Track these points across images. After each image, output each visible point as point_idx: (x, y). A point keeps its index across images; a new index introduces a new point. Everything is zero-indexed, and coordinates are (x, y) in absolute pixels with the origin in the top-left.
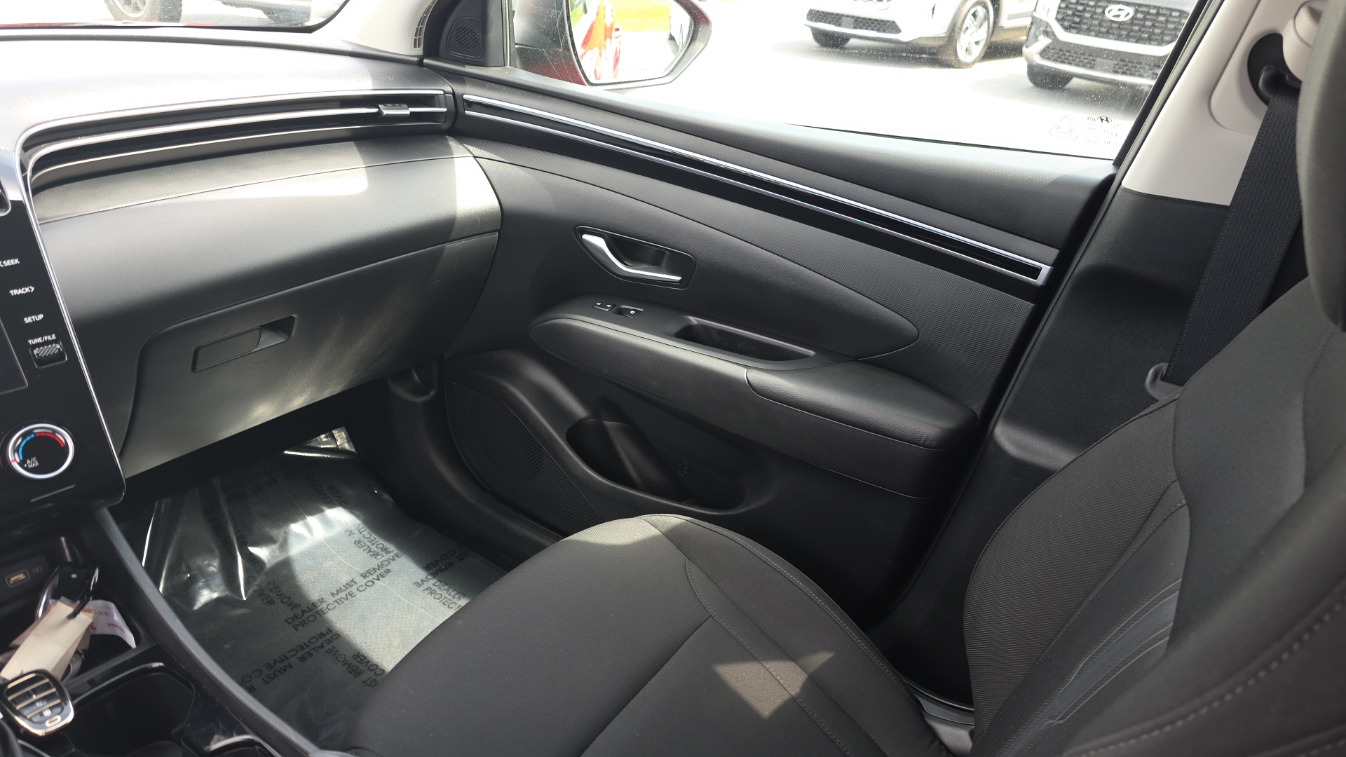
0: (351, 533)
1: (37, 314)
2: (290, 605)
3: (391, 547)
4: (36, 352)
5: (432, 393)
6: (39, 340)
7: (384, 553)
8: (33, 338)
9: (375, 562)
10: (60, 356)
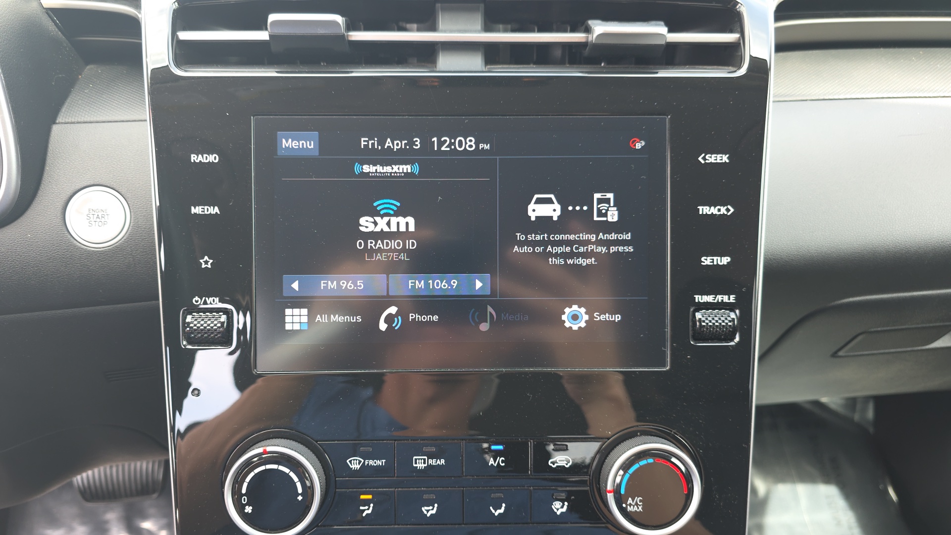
1: (722, 255)
4: (698, 315)
6: (709, 299)
8: (702, 294)
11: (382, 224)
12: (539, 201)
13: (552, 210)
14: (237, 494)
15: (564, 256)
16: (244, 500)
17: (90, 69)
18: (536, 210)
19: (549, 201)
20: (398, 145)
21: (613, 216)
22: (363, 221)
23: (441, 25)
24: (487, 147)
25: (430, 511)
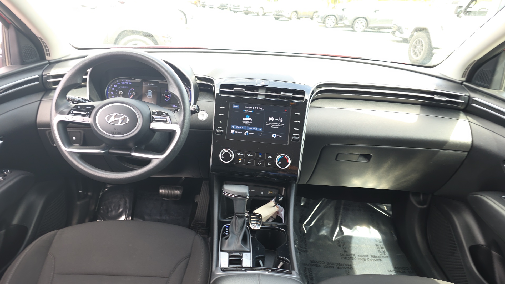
0: (376, 241)
1: (298, 128)
2: (344, 250)
3: (387, 253)
4: (293, 137)
5: (425, 206)
6: (295, 135)
7: (383, 253)
9: (379, 255)
10: (298, 140)
11: (247, 119)
12: (271, 118)
13: (273, 119)
14: (221, 155)
15: (274, 126)
16: (222, 156)
17: (200, 92)
18: (270, 119)
19: (272, 118)
20: (250, 108)
21: (282, 121)
22: (244, 118)
23: (259, 91)
24: (264, 109)
25: (249, 163)
